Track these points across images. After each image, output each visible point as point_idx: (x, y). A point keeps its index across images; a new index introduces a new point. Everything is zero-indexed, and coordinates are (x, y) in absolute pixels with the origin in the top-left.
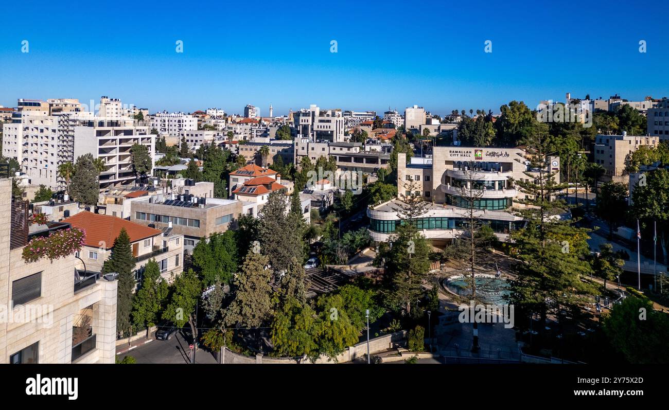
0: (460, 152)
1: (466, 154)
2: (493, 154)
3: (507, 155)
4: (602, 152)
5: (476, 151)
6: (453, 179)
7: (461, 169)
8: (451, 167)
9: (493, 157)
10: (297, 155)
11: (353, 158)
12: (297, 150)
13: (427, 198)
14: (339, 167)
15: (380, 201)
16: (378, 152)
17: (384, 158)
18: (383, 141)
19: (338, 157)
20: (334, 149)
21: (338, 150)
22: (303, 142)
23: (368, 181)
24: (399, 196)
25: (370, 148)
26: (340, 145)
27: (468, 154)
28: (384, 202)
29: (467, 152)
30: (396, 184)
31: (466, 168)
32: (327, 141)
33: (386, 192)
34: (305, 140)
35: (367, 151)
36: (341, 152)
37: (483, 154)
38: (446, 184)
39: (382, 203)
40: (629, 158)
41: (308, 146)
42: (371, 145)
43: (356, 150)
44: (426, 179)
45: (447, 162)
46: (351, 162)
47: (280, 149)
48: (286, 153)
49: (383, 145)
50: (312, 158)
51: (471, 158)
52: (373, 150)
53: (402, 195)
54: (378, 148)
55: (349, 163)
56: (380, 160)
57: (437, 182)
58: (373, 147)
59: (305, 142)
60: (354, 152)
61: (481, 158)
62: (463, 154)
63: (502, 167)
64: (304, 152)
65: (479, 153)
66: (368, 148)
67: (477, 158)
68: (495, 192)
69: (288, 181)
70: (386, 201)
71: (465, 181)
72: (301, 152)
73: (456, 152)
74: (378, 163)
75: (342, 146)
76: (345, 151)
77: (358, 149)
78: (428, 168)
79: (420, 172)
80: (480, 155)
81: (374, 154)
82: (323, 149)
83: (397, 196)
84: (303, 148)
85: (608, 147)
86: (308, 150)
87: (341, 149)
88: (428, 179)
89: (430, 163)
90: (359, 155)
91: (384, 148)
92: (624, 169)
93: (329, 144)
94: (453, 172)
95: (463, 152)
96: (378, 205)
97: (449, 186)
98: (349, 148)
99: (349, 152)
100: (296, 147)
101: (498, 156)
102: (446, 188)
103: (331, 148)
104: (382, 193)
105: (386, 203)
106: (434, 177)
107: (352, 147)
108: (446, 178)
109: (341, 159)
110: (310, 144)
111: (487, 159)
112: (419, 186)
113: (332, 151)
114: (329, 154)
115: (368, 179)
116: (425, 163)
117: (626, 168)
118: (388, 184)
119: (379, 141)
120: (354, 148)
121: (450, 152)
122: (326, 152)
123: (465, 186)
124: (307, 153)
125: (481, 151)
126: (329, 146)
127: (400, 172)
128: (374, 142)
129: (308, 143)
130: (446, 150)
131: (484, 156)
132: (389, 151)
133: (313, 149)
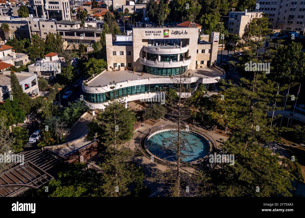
0: (153, 32)
1: (157, 34)
2: (176, 33)
3: (186, 33)
4: (233, 23)
5: (164, 31)
6: (148, 54)
7: (153, 45)
8: (146, 44)
9: (176, 35)
10: (31, 31)
11: (75, 33)
12: (31, 27)
13: (129, 67)
14: (66, 40)
15: (93, 75)
16: (93, 28)
17: (98, 33)
18: (98, 19)
19: (64, 32)
20: (60, 26)
21: (63, 27)
22: (34, 21)
23: (88, 50)
24: (108, 67)
25: (88, 25)
26: (65, 23)
27: (159, 33)
28: (97, 75)
29: (158, 32)
30: (106, 60)
31: (157, 44)
32: (54, 20)
33: (97, 66)
34: (36, 19)
35: (86, 28)
36: (66, 29)
37: (169, 33)
38: (143, 58)
39: (95, 76)
40: (247, 27)
41: (39, 24)
42: (88, 22)
43: (77, 26)
44: (128, 54)
45: (144, 41)
46: (74, 35)
47: (19, 26)
48: (24, 29)
49: (98, 21)
50: (44, 33)
51: (161, 37)
52: (90, 26)
53: (110, 67)
54: (94, 25)
55: (73, 37)
56: (95, 34)
57: (136, 56)
58: (90, 24)
59: (36, 21)
60: (76, 28)
61: (168, 36)
62: (155, 33)
63: (181, 42)
64: (37, 29)
65: (167, 32)
66: (86, 25)
67: (165, 37)
68: (178, 63)
69: (24, 54)
70: (98, 74)
71: (157, 56)
72: (34, 29)
73: (150, 32)
74: (94, 36)
75: (66, 23)
76: (69, 28)
77: (79, 26)
78: (129, 45)
79: (123, 48)
80: (167, 34)
81: (91, 30)
82: (52, 26)
83: (107, 68)
84: (35, 26)
85: (237, 20)
86: (39, 27)
87: (66, 26)
88: (130, 54)
89: (131, 40)
90: (80, 30)
91: (98, 24)
92: (243, 34)
93: (55, 22)
94: (148, 48)
95: (155, 32)
96: (92, 78)
97: (145, 60)
98: (72, 25)
99: (72, 28)
100: (29, 25)
101: (180, 34)
102: (143, 61)
103: (58, 25)
104: (95, 68)
105: (99, 75)
106: (134, 52)
107: (74, 25)
108: (143, 53)
109: (67, 34)
110: (40, 22)
111: (172, 37)
112: (123, 59)
113: (59, 28)
114: (57, 30)
115: (87, 49)
116: (127, 40)
117: (244, 33)
118: (100, 60)
119: (94, 19)
120: (75, 25)
121: (146, 32)
122: (55, 28)
123: (157, 60)
124: (40, 30)
125: (168, 30)
126: (56, 24)
127: (108, 49)
128: (91, 20)
129: (39, 22)
130: (143, 31)
131: (170, 35)
132: (101, 27)
133: (43, 26)
